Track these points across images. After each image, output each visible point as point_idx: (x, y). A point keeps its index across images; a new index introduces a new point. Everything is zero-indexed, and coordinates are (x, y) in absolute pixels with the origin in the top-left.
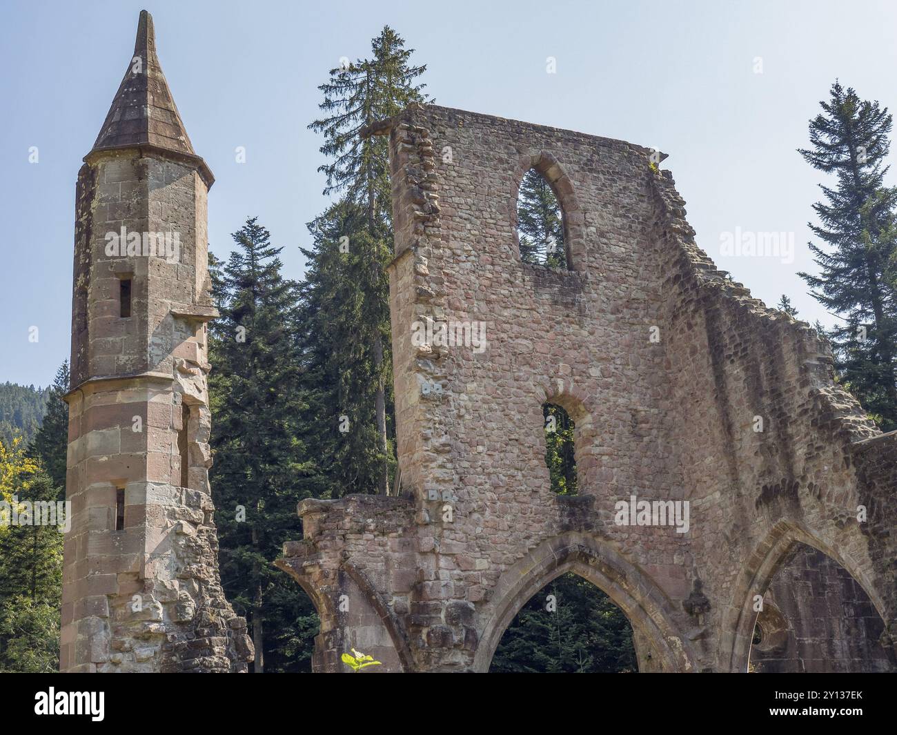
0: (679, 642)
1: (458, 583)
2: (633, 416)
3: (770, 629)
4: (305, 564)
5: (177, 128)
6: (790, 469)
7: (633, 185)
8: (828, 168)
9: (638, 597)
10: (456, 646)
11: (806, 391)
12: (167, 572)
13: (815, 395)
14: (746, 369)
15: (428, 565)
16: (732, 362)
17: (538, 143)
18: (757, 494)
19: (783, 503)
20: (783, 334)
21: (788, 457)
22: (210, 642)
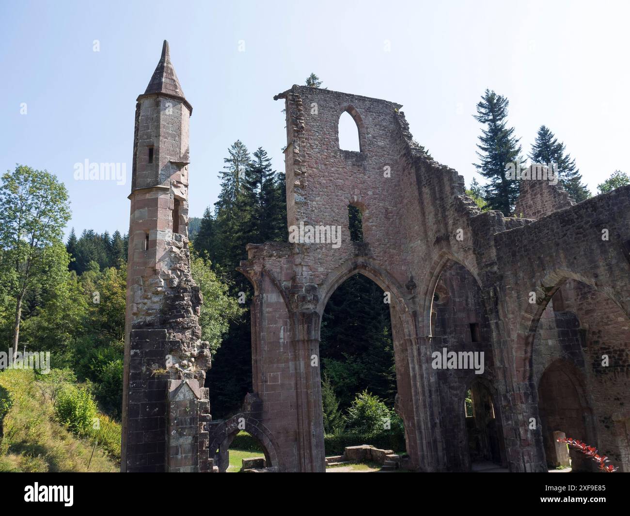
0: (403, 300)
1: (311, 277)
2: (386, 210)
3: (442, 296)
4: (248, 269)
5: (176, 87)
6: (447, 229)
7: (388, 118)
8: (484, 122)
9: (387, 283)
10: (309, 301)
11: (453, 197)
12: (166, 267)
13: (457, 199)
14: (431, 190)
15: (298, 270)
16: (425, 187)
17: (347, 100)
18: (434, 240)
19: (444, 243)
20: (444, 174)
21: (446, 224)
22: (183, 295)
